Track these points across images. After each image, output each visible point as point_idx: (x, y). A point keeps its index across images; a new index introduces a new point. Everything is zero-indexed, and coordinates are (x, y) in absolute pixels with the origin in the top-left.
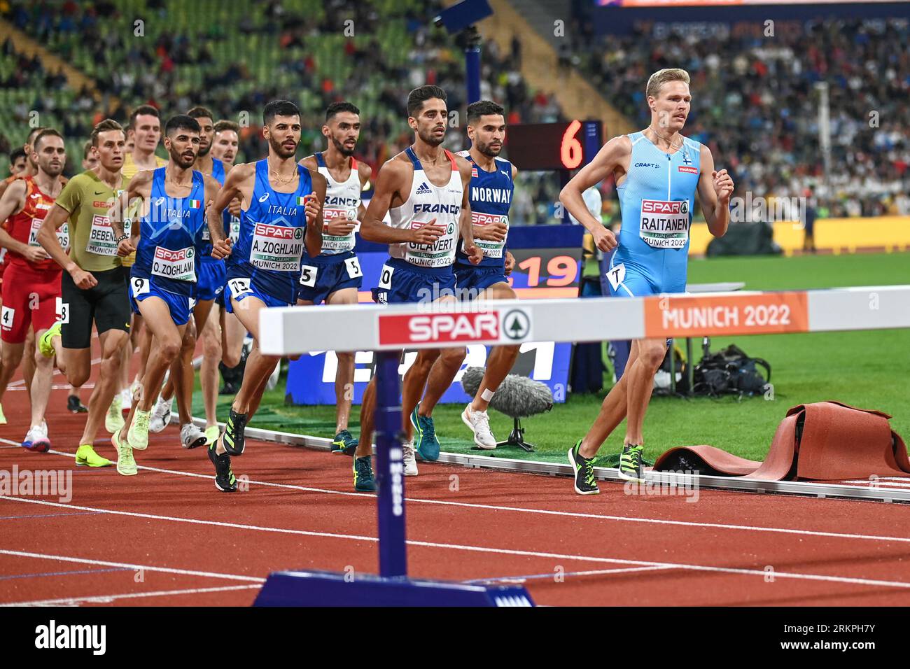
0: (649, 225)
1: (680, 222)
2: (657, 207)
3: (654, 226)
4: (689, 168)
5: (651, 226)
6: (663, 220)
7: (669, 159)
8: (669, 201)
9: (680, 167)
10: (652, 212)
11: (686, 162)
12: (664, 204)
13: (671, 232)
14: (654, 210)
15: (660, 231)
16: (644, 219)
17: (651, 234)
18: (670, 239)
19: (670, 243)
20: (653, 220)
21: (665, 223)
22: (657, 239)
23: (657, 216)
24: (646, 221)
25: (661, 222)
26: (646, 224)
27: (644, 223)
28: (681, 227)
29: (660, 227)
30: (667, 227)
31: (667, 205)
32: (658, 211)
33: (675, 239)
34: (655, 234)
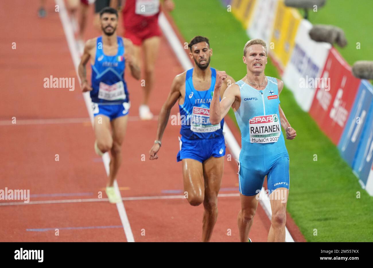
0: (254, 131)
1: (274, 127)
2: (258, 120)
3: (258, 131)
4: (273, 96)
5: (256, 131)
6: (263, 127)
7: (262, 94)
8: (265, 115)
9: (268, 97)
10: (256, 123)
11: (271, 93)
12: (262, 118)
13: (269, 133)
14: (257, 122)
15: (261, 134)
16: (251, 128)
17: (256, 136)
18: (269, 138)
19: (269, 140)
20: (257, 127)
21: (264, 128)
22: (260, 138)
23: (259, 125)
24: (252, 129)
25: (261, 129)
26: (253, 130)
27: (251, 130)
28: (274, 130)
29: (261, 131)
30: (265, 131)
31: (264, 118)
32: (259, 122)
33: (272, 137)
34: (259, 135)
